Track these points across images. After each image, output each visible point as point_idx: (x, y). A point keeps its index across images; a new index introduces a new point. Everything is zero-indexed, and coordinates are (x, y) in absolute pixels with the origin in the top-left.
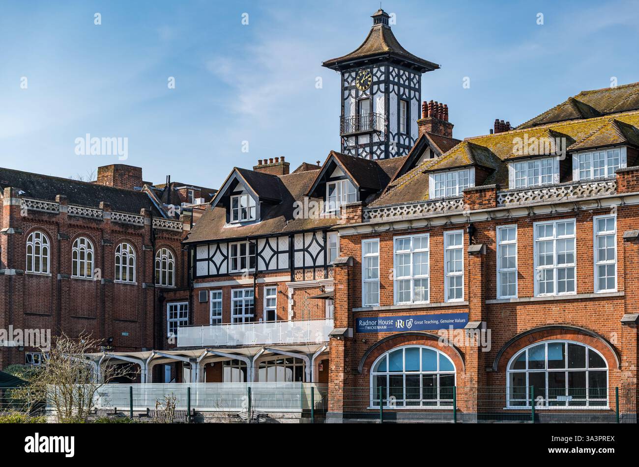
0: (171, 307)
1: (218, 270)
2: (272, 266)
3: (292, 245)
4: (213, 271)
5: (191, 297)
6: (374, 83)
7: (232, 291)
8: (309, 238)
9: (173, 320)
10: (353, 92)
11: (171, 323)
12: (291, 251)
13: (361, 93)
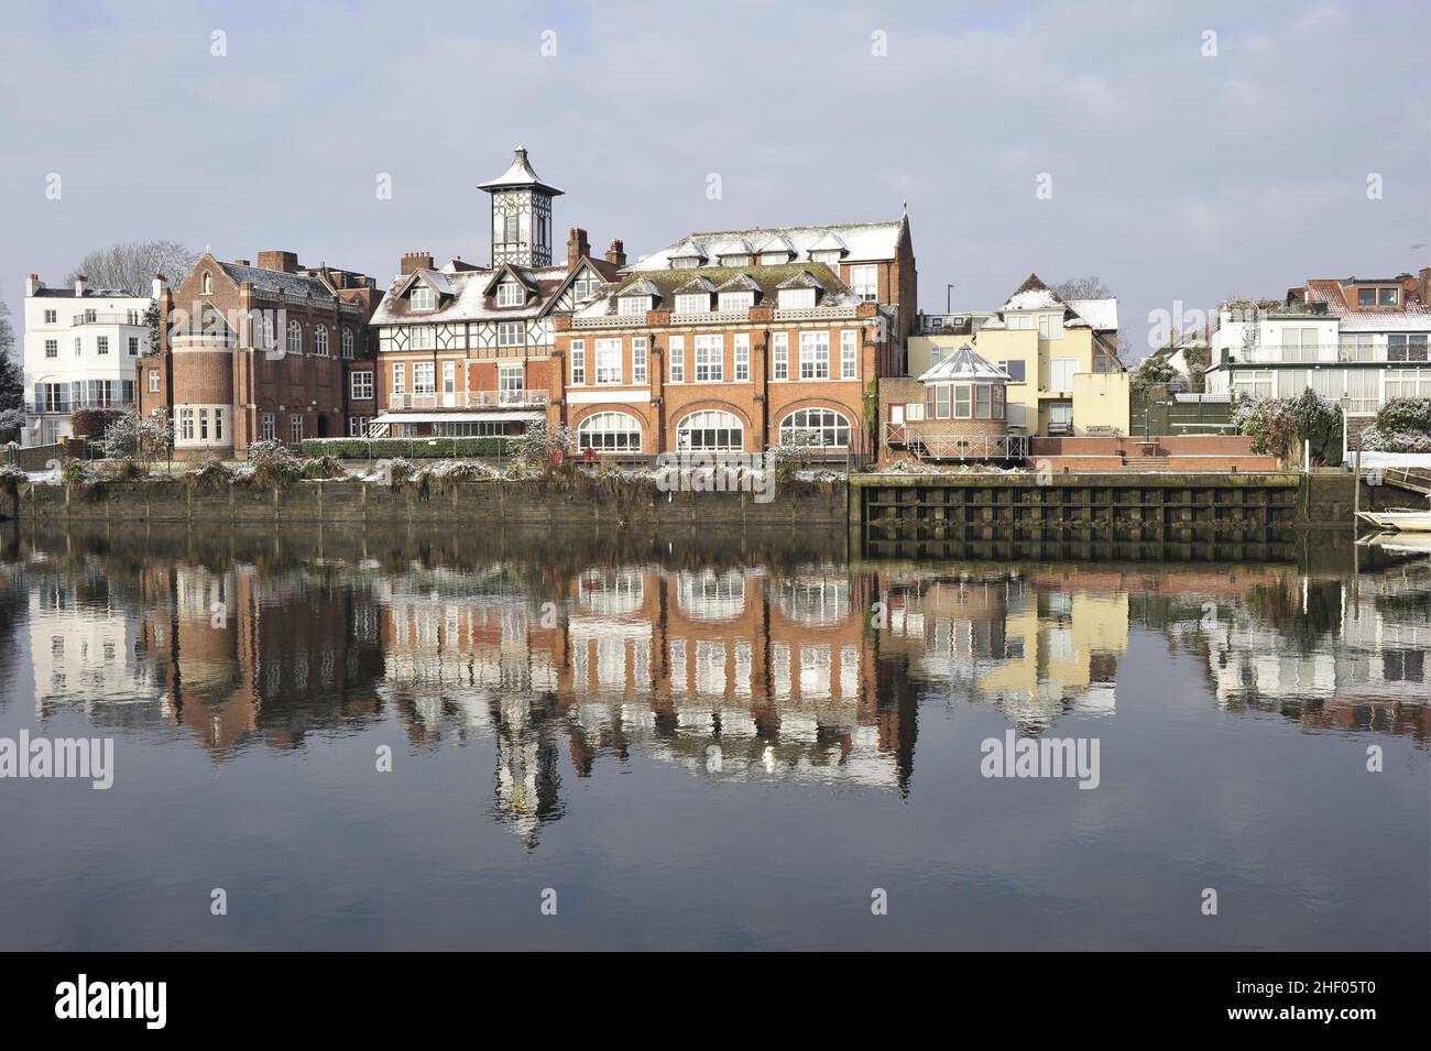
0: (355, 375)
1: (400, 347)
2: (451, 346)
3: (467, 331)
4: (396, 348)
5: (376, 368)
6: (520, 205)
7: (414, 364)
8: (482, 328)
9: (357, 385)
10: (502, 210)
11: (355, 388)
12: (467, 335)
13: (508, 211)
